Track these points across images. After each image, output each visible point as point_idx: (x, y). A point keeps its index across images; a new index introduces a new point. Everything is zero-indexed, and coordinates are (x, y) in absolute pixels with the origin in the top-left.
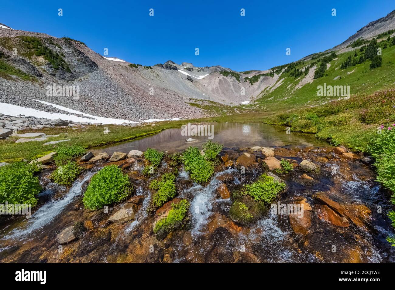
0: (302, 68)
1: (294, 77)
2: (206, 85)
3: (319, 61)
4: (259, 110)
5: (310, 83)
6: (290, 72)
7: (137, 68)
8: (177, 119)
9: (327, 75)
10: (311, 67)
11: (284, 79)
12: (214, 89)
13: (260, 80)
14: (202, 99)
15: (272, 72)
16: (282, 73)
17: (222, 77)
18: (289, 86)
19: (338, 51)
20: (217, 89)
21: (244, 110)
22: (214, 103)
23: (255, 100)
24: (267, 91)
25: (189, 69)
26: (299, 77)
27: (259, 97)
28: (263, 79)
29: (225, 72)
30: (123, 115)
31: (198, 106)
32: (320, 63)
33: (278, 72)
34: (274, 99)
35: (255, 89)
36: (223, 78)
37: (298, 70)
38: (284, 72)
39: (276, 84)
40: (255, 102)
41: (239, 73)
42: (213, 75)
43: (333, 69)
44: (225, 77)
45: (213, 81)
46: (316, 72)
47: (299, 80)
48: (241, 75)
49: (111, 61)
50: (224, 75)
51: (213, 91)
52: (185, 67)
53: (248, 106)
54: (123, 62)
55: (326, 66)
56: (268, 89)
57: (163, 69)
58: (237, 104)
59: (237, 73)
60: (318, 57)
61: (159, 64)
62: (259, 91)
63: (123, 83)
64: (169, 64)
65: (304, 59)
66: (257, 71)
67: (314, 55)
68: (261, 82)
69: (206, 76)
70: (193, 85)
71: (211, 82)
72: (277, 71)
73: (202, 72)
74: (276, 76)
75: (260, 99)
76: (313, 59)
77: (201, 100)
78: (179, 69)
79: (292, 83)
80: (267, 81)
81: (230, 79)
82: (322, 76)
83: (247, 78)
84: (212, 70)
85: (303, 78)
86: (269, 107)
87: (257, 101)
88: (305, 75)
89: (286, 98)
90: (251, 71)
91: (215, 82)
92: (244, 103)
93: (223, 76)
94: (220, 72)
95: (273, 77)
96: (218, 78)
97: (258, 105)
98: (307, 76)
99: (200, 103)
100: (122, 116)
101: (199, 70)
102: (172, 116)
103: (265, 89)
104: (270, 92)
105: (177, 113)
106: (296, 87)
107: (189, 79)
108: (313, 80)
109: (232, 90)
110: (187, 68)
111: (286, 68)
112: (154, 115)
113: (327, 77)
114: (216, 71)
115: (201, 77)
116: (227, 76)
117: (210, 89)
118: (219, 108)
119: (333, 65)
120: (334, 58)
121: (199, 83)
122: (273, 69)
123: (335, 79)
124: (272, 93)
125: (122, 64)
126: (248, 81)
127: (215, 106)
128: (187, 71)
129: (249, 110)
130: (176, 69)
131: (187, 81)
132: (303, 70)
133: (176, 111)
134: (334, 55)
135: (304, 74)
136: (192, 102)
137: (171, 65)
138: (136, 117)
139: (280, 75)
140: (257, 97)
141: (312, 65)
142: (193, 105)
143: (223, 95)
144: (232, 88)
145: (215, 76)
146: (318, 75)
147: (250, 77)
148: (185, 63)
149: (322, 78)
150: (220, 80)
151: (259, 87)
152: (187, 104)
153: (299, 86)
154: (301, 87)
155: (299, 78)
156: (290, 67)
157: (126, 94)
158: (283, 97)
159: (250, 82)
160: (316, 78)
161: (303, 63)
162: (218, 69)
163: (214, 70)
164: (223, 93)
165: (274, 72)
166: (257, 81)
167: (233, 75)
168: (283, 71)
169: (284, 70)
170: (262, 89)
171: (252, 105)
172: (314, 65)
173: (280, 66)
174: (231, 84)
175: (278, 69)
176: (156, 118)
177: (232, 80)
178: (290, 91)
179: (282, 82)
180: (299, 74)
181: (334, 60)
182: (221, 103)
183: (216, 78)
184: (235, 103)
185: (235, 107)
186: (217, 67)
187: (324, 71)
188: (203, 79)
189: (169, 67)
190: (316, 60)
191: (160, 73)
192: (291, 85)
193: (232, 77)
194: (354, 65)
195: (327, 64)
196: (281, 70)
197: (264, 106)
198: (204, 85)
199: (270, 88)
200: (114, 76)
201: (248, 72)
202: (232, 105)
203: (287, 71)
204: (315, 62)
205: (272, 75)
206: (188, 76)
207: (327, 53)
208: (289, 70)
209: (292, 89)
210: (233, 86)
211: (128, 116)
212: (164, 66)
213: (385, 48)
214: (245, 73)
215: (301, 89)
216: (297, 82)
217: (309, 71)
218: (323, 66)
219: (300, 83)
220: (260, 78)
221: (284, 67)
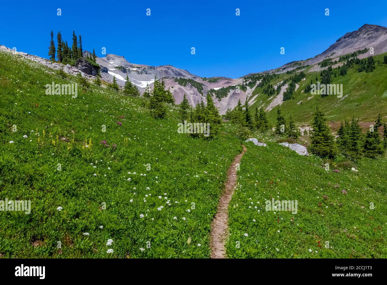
0: (276, 84)
1: (266, 95)
5: (279, 105)
6: (264, 88)
9: (293, 98)
10: (283, 84)
11: (257, 96)
13: (229, 94)
15: (244, 83)
16: (255, 87)
17: (177, 86)
25: (124, 70)
26: (271, 95)
29: (181, 78)
32: (291, 82)
33: (251, 85)
35: (224, 107)
36: (179, 88)
37: (272, 86)
38: (258, 86)
43: (299, 92)
44: (183, 88)
46: (284, 93)
47: (271, 100)
48: (204, 85)
55: (295, 86)
68: (231, 97)
69: (151, 82)
72: (250, 83)
74: (250, 90)
78: (109, 70)
79: (264, 103)
82: (290, 98)
83: (212, 91)
85: (275, 98)
88: (277, 94)
90: (218, 79)
93: (180, 86)
94: (173, 78)
95: (245, 91)
96: (173, 87)
98: (279, 96)
108: (283, 101)
110: (119, 68)
111: (260, 81)
113: (293, 100)
115: (145, 84)
116: (185, 86)
119: (301, 85)
120: (303, 79)
126: (214, 94)
128: (121, 72)
130: (105, 71)
132: (276, 87)
134: (302, 75)
139: (254, 89)
141: (285, 82)
145: (168, 85)
146: (287, 97)
147: (216, 89)
149: (290, 101)
150: (175, 91)
151: (229, 104)
155: (271, 98)
156: (264, 79)
159: (217, 97)
160: (285, 100)
161: (278, 77)
163: (164, 73)
165: (246, 85)
166: (226, 96)
167: (194, 85)
168: (256, 85)
169: (258, 82)
174: (192, 99)
175: (254, 78)
177: (192, 92)
179: (256, 99)
180: (272, 93)
181: (302, 80)
183: (169, 88)
187: (292, 93)
193: (191, 87)
195: (296, 84)
196: (254, 83)
201: (214, 81)
203: (261, 85)
204: (288, 79)
205: (244, 88)
208: (263, 85)
210: (195, 101)
213: (336, 76)
214: (210, 81)
215: (271, 111)
216: (269, 103)
217: (281, 89)
218: (292, 86)
219: (271, 103)
220: (229, 92)
221: (258, 78)
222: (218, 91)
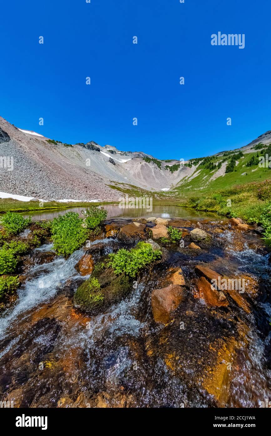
0: (216, 162)
1: (209, 170)
2: (128, 169)
3: (230, 158)
4: (178, 198)
5: (222, 176)
6: (206, 165)
7: (56, 144)
8: (95, 201)
9: (236, 171)
10: (223, 162)
11: (200, 170)
12: (136, 174)
13: (179, 169)
14: (124, 182)
15: (190, 163)
16: (198, 165)
17: (144, 162)
18: (205, 177)
19: (244, 151)
20: (139, 175)
21: (164, 196)
22: (135, 187)
23: (175, 187)
24: (186, 180)
25: (112, 152)
26: (213, 170)
27: (179, 185)
28: (182, 169)
29: (147, 158)
30: (34, 193)
31: (119, 189)
32: (231, 159)
34: (192, 188)
35: (175, 177)
36: (145, 164)
37: (212, 164)
38: (201, 164)
39: (193, 174)
40: (174, 189)
41: (161, 161)
42: (136, 160)
43: (240, 166)
44: (147, 163)
45: (135, 166)
46: (227, 167)
48: (162, 163)
49: (27, 134)
50: (146, 161)
51: (134, 175)
52: (108, 150)
53: (167, 193)
54: (41, 137)
55: (235, 162)
56: (187, 178)
57: (84, 149)
58: (157, 190)
59: (158, 160)
60: (229, 154)
61: (81, 143)
62: (179, 180)
63: (38, 158)
64: (92, 145)
65: (217, 154)
66: (177, 161)
67: (226, 152)
68: (181, 171)
69: (128, 160)
70: (114, 168)
71: (133, 167)
72: (194, 163)
73: (125, 156)
74: (194, 167)
75: (179, 187)
76: (225, 155)
77: (122, 183)
78: (102, 151)
79: (207, 175)
80: (186, 171)
81: (151, 166)
82: (232, 171)
83: (167, 167)
84: (135, 155)
85: (217, 171)
86: (187, 196)
87: (176, 188)
88: (218, 169)
89: (202, 188)
90: (172, 160)
91: (137, 167)
92: (164, 190)
93: (146, 163)
94: (142, 157)
95: (191, 168)
96: (141, 163)
97: (177, 193)
98: (220, 170)
99: (121, 186)
100: (32, 193)
101: (122, 153)
102: (90, 197)
103: (184, 178)
104: (189, 181)
105: (96, 194)
106: (211, 179)
107: (112, 161)
108: (225, 173)
109: (153, 176)
110: (110, 151)
111: (202, 161)
112: (70, 195)
113: (236, 172)
114: (138, 156)
115: (124, 161)
116: (149, 162)
117: (132, 173)
118: (140, 193)
119: (240, 162)
120: (242, 157)
121: (121, 166)
122: (191, 161)
123: (243, 174)
124: (190, 182)
125: (39, 139)
126: (168, 169)
127: (136, 190)
128: (110, 153)
129: (168, 196)
130: (98, 150)
131: (109, 163)
132: (217, 164)
133: (95, 193)
134: (241, 154)
135: (217, 168)
136: (113, 184)
137: (94, 146)
138: (48, 196)
139: (197, 166)
140: (176, 185)
141: (224, 161)
142: (113, 187)
143: (144, 180)
144: (153, 174)
145: (138, 161)
146: (229, 169)
147: (170, 166)
148: (108, 146)
149: (232, 173)
150: (142, 165)
151: (179, 176)
152: (108, 187)
153: (213, 178)
154: (215, 179)
155: (213, 171)
156: (206, 160)
157: (40, 170)
158: (199, 187)
159: (170, 171)
160: (227, 172)
161: (217, 158)
162: (141, 155)
163: (137, 156)
164: (144, 178)
165: (192, 164)
166: (177, 170)
167: (155, 163)
168: (200, 164)
169: (200, 162)
170: (182, 178)
171: (171, 192)
172: (225, 161)
173: (197, 159)
174: (153, 171)
175: (196, 161)
176: (73, 199)
177: (153, 166)
178: (206, 182)
179: (199, 173)
180: (214, 168)
181: (241, 158)
182: (142, 188)
183: (138, 163)
184: (156, 189)
185: (156, 193)
186: (140, 153)
187: (234, 167)
188: (125, 163)
189: (91, 148)
190: (227, 157)
191: (81, 153)
192: (206, 176)
193: (153, 164)
194: (257, 164)
195: (236, 161)
196: (198, 163)
197: (183, 194)
198: (126, 168)
199: (188, 178)
200: (27, 150)
201: (169, 161)
202: (153, 191)
203: (203, 164)
204: (226, 158)
205: (190, 166)
206: (110, 158)
207: (236, 152)
208: (205, 163)
209: (207, 180)
210: (155, 172)
211: (40, 194)
212: (86, 146)
214: (166, 162)
215: (215, 181)
216: (212, 174)
217: (221, 165)
218: (233, 162)
219: (214, 175)
220: (179, 167)
221: (201, 159)
222: (172, 167)
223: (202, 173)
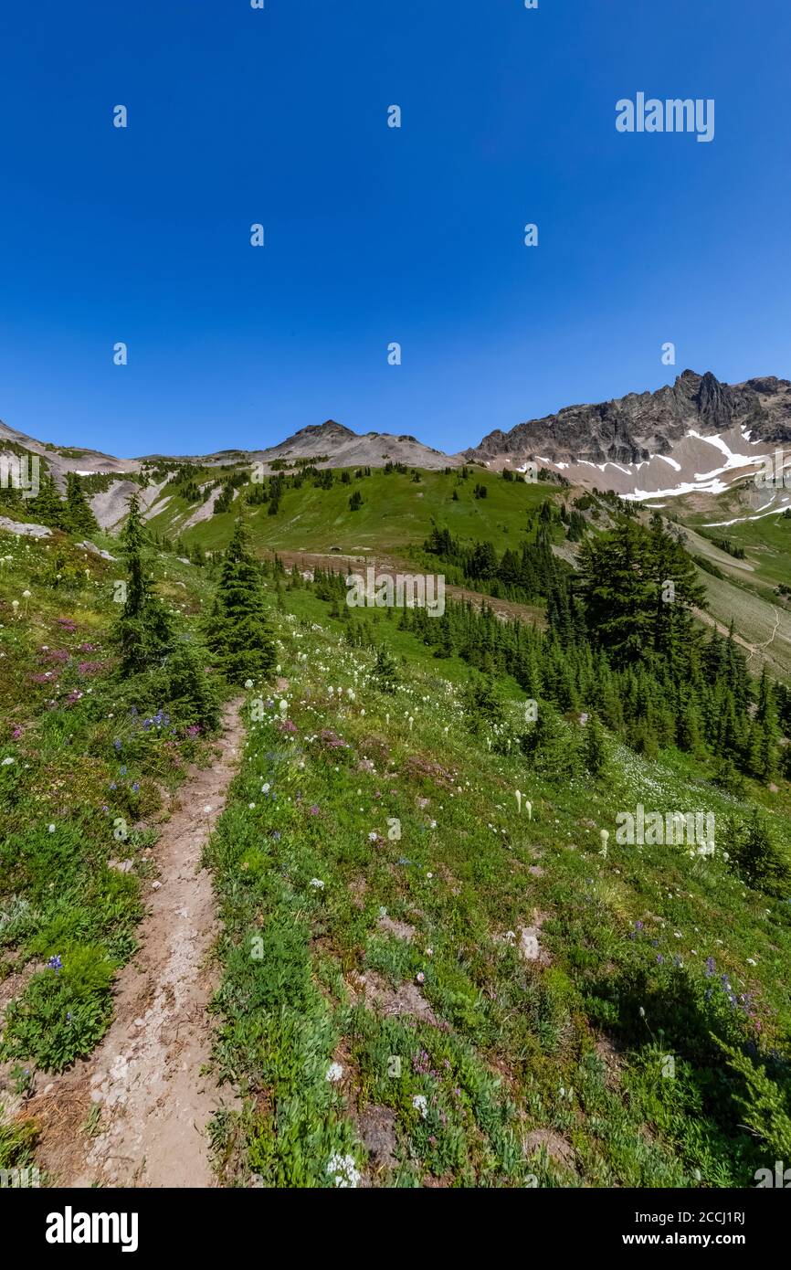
0: (202, 485)
1: (186, 500)
3: (226, 480)
5: (206, 520)
6: (181, 486)
9: (229, 512)
10: (215, 486)
11: (168, 499)
13: (111, 489)
15: (144, 473)
16: (164, 483)
18: (176, 519)
26: (194, 502)
28: (121, 489)
32: (227, 484)
33: (158, 477)
35: (101, 512)
37: (195, 486)
38: (171, 482)
39: (152, 506)
43: (239, 502)
46: (218, 500)
47: (194, 509)
55: (233, 492)
66: (103, 457)
68: (117, 494)
72: (155, 475)
74: (153, 488)
76: (222, 468)
79: (181, 512)
82: (225, 511)
85: (200, 506)
88: (205, 502)
90: (85, 453)
95: (145, 487)
98: (207, 505)
106: (186, 524)
108: (213, 515)
111: (175, 474)
113: (230, 514)
119: (241, 492)
122: (147, 463)
132: (202, 490)
134: (244, 477)
135: (203, 498)
139: (162, 485)
141: (217, 483)
146: (220, 507)
147: (81, 473)
149: (223, 515)
151: (111, 507)
153: (191, 523)
154: (193, 525)
155: (195, 505)
156: (183, 471)
160: (217, 513)
161: (207, 474)
165: (148, 475)
166: (105, 490)
168: (168, 480)
169: (171, 475)
170: (120, 514)
172: (219, 485)
173: (163, 464)
175: (160, 470)
178: (175, 530)
179: (165, 505)
180: (195, 498)
181: (244, 485)
187: (228, 503)
192: (179, 516)
194: (259, 504)
195: (235, 490)
196: (164, 475)
201: (77, 455)
203: (176, 481)
204: (221, 480)
205: (143, 481)
208: (180, 481)
209: (179, 525)
213: (288, 488)
214: (65, 455)
215: (194, 528)
216: (189, 514)
217: (210, 494)
218: (228, 492)
219: (194, 515)
220: (112, 483)
221: (172, 468)
222: (86, 478)
223: (171, 505)
